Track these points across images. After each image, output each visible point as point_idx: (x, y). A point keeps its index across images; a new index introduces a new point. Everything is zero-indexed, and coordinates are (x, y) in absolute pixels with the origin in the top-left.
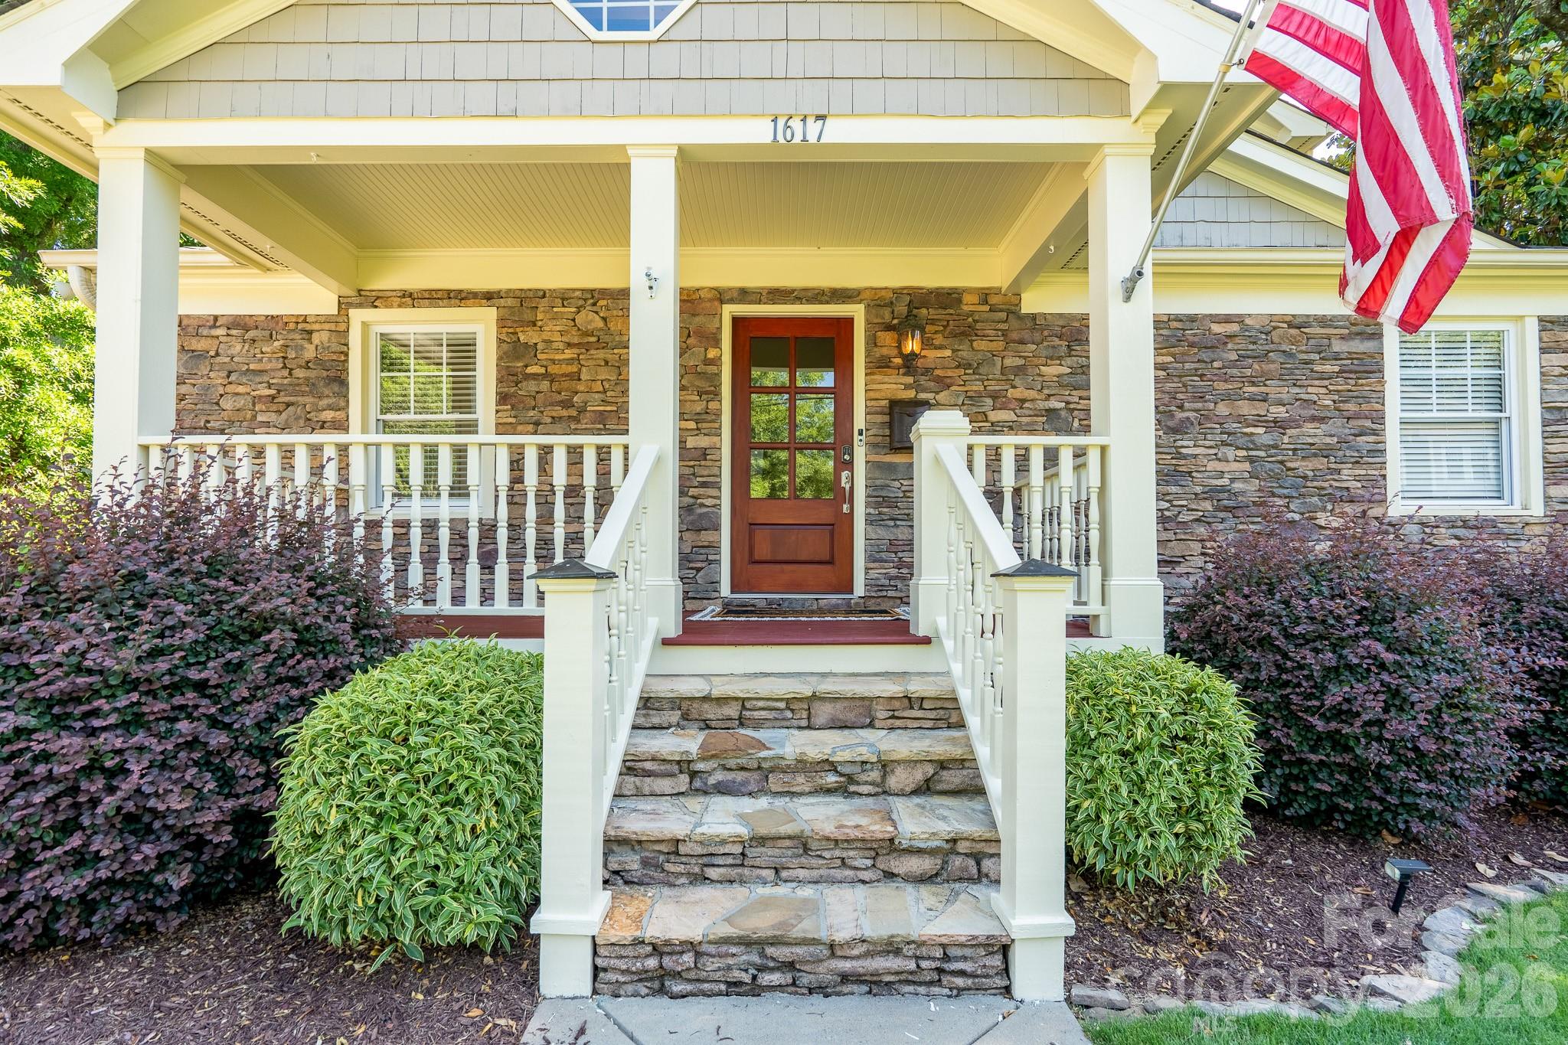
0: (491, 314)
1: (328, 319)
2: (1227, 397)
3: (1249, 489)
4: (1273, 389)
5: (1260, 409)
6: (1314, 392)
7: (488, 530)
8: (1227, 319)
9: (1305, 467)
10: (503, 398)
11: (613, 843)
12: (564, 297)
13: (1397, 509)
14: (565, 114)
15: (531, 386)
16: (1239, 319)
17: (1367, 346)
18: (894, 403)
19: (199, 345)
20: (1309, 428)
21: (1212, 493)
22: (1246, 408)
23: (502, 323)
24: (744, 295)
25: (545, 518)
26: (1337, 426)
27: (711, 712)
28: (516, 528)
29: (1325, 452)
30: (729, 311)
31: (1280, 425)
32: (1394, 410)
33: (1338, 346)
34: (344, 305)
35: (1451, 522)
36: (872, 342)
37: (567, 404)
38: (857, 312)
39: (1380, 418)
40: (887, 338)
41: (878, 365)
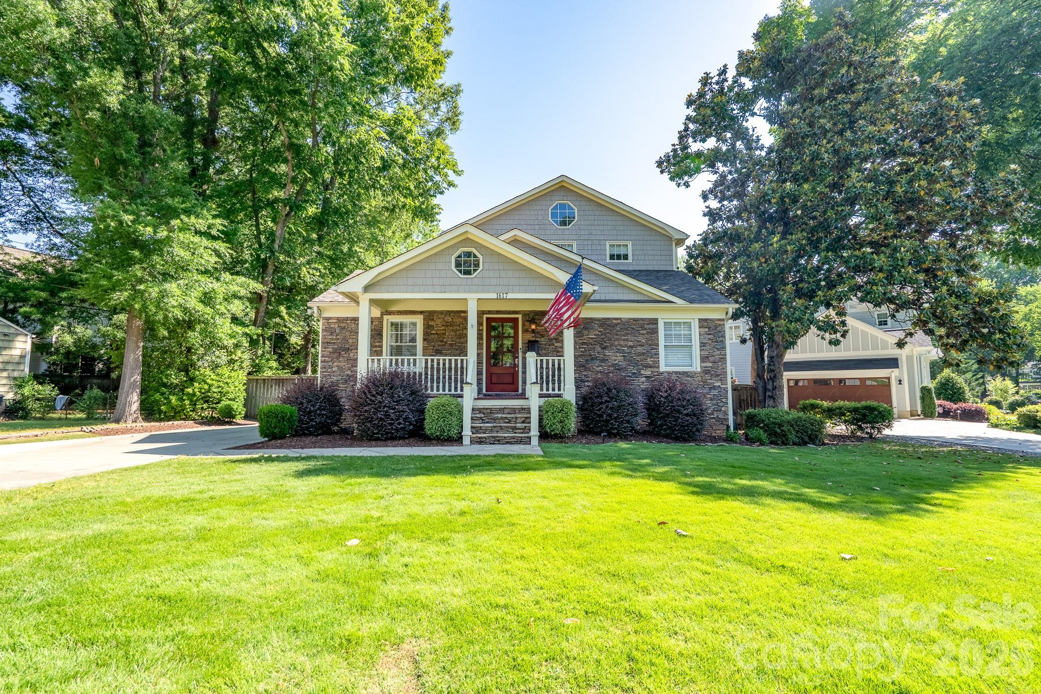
0: (422, 316)
1: (378, 318)
2: (617, 340)
3: (623, 364)
4: (629, 337)
5: (626, 343)
6: (640, 338)
7: (420, 374)
8: (617, 319)
9: (638, 358)
10: (424, 340)
11: (472, 427)
12: (441, 312)
13: (663, 368)
14: (455, 292)
15: (433, 336)
16: (620, 319)
17: (654, 326)
18: (530, 341)
19: (343, 325)
20: (639, 348)
21: (613, 365)
22: (622, 343)
23: (424, 319)
24: (489, 312)
25: (432, 371)
26: (646, 347)
27: (485, 411)
28: (426, 374)
29: (643, 354)
30: (485, 316)
31: (631, 347)
32: (662, 342)
33: (646, 326)
34: (382, 314)
35: (676, 373)
36: (523, 325)
37: (442, 341)
38: (520, 316)
39: (658, 345)
40: (527, 324)
41: (525, 331)
